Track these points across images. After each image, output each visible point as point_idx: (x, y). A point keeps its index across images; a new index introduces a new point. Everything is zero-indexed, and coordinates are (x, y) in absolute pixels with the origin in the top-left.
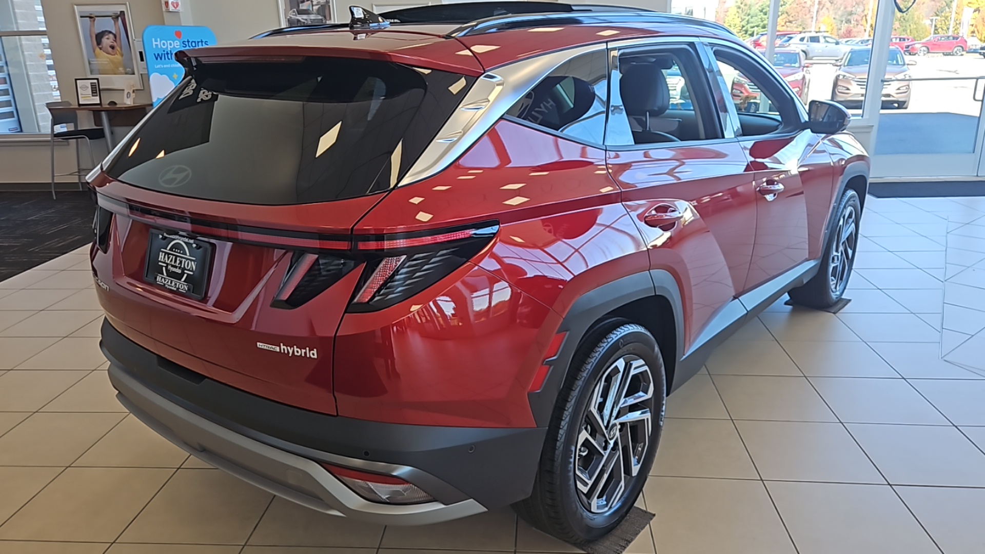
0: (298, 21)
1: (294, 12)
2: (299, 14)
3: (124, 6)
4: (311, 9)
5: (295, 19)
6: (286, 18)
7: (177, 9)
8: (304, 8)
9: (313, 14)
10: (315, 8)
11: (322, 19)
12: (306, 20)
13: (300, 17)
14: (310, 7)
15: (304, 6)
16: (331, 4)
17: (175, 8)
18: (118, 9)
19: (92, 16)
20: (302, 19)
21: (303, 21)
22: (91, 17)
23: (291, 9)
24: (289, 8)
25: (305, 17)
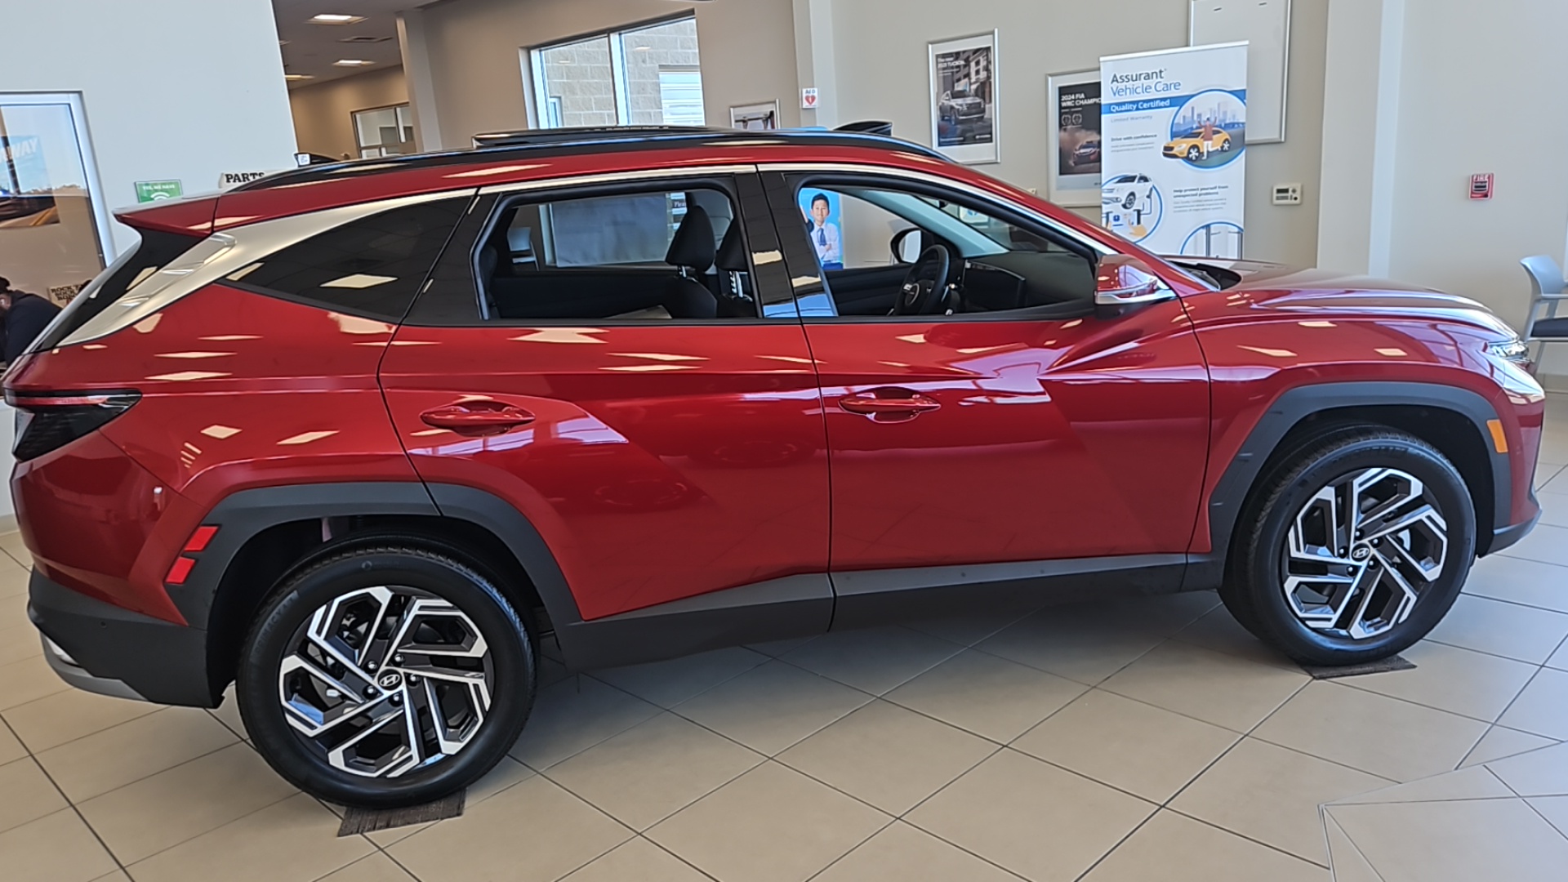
0: (952, 108)
1: (947, 95)
2: (953, 98)
3: (773, 105)
4: (968, 90)
5: (948, 105)
6: (937, 104)
7: (813, 104)
8: (960, 88)
9: (969, 96)
10: (974, 87)
11: (980, 103)
12: (961, 105)
13: (954, 103)
14: (966, 86)
15: (959, 87)
16: (992, 80)
17: (810, 103)
18: (767, 109)
19: (746, 119)
20: (957, 105)
21: (957, 107)
22: (744, 121)
23: (945, 91)
24: (942, 90)
25: (960, 101)
